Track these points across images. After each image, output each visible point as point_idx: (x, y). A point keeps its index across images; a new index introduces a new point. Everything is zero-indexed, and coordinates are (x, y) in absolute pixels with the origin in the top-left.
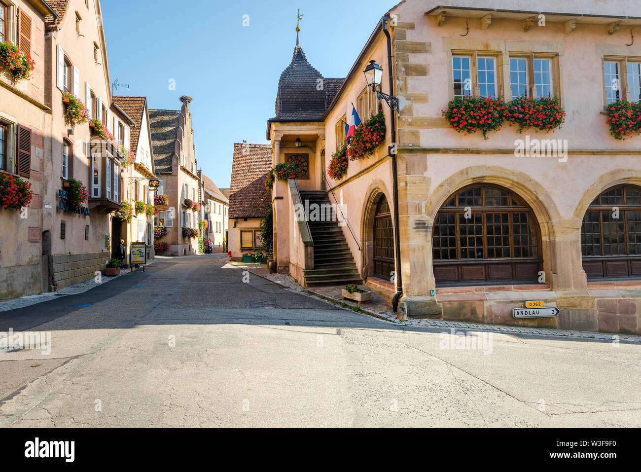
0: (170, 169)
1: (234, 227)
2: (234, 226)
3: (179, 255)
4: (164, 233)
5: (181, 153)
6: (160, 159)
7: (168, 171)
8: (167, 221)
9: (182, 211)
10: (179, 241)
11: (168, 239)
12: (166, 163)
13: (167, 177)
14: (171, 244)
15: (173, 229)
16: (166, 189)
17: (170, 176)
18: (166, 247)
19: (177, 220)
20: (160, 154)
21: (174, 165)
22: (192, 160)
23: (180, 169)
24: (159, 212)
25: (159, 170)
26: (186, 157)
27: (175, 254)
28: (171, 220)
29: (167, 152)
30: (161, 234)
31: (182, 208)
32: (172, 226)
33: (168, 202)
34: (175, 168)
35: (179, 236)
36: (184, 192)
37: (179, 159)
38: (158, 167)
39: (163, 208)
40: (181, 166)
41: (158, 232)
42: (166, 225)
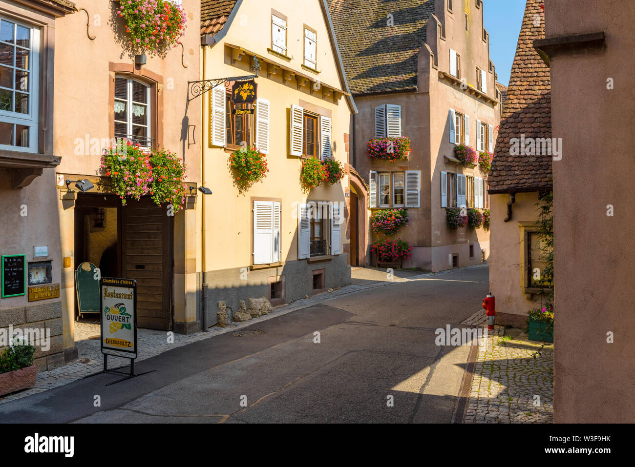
0: (414, 81)
1: (506, 221)
2: (506, 216)
3: (433, 270)
4: (400, 220)
5: (441, 43)
6: (400, 62)
7: (408, 86)
8: (409, 194)
9: (443, 172)
10: (433, 239)
11: (410, 234)
12: (410, 69)
13: (408, 97)
14: (416, 245)
15: (420, 212)
16: (405, 123)
17: (413, 96)
18: (404, 252)
19: (429, 191)
20: (401, 52)
21: (422, 69)
22: (477, 63)
23: (438, 78)
24: (394, 174)
25: (393, 84)
26: (460, 54)
27: (424, 268)
28: (416, 192)
29: (416, 46)
30: (394, 223)
31: (446, 166)
32: (419, 206)
33: (409, 152)
34: (423, 75)
35: (433, 228)
36: (451, 131)
37: (432, 56)
38: (393, 79)
39: (401, 167)
40: (440, 72)
41: (390, 219)
42: (406, 204)
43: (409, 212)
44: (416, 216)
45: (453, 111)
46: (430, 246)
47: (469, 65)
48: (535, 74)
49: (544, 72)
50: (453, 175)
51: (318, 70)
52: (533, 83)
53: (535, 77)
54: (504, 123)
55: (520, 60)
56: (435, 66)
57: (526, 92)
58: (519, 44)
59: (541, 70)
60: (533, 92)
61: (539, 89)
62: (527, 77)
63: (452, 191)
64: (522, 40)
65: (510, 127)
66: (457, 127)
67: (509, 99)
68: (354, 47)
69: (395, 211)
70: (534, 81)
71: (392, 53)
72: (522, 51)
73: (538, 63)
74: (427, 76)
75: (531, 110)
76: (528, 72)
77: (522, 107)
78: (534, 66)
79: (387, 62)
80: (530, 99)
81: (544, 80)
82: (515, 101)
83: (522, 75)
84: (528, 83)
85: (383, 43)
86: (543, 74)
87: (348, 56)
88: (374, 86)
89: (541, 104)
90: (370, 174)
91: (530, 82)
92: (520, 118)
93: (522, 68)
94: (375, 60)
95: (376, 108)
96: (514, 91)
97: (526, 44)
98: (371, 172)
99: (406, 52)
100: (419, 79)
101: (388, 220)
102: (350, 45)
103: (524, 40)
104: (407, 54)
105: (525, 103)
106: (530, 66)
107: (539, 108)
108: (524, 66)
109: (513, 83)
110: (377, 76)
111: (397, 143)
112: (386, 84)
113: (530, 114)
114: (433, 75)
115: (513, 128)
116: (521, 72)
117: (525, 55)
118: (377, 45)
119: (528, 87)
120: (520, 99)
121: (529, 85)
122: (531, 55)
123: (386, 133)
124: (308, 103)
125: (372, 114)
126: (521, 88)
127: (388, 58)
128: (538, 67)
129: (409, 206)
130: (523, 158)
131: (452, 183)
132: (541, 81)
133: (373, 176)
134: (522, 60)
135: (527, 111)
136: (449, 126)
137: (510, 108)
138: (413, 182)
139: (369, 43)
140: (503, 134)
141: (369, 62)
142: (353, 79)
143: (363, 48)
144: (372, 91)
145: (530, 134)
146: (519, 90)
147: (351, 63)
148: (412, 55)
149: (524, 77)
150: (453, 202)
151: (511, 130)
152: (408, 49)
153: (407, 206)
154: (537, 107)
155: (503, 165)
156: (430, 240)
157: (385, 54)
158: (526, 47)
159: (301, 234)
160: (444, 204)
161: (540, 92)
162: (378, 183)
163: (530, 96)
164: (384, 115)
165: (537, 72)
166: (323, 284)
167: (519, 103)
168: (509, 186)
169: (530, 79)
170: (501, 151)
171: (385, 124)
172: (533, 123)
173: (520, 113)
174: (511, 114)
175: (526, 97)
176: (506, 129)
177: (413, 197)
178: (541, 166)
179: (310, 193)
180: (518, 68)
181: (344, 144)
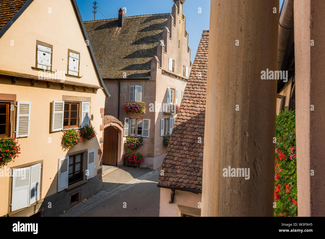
0: (149, 74)
1: (170, 203)
2: (170, 200)
3: (154, 169)
4: (139, 144)
5: (164, 56)
6: (144, 63)
7: (146, 76)
8: (144, 130)
9: (162, 119)
10: (155, 153)
11: (144, 150)
12: (148, 67)
13: (146, 82)
14: (147, 156)
15: (149, 140)
16: (144, 95)
17: (148, 82)
18: (140, 160)
19: (154, 130)
20: (145, 58)
21: (153, 69)
22: (184, 63)
23: (161, 73)
24: (138, 119)
25: (139, 74)
26: (175, 60)
27: (150, 168)
28: (148, 130)
29: (152, 55)
30: (136, 145)
31: (164, 116)
32: (149, 137)
33: (145, 110)
34: (153, 72)
35: (155, 148)
36: (168, 98)
37: (159, 62)
38: (139, 72)
39: (141, 117)
40: (162, 70)
41: (133, 142)
42: (143, 135)
43: (144, 139)
44: (147, 141)
45: (169, 88)
46: (153, 157)
47: (179, 65)
48: (198, 96)
49: (204, 95)
50: (168, 119)
51: (80, 76)
52: (196, 102)
53: (197, 98)
54: (175, 129)
55: (190, 85)
56: (160, 67)
57: (191, 108)
58: (191, 74)
59: (202, 93)
60: (195, 109)
61: (199, 107)
62: (193, 97)
63: (168, 126)
64: (193, 71)
65: (179, 133)
66: (172, 95)
67: (180, 112)
68: (123, 53)
69: (137, 139)
70: (197, 101)
71: (141, 58)
72: (192, 79)
73: (201, 88)
74: (155, 72)
75: (193, 122)
76: (194, 94)
77: (188, 119)
78: (198, 90)
79: (138, 63)
80: (193, 114)
81: (203, 101)
82: (184, 114)
83: (190, 95)
84: (193, 102)
85: (137, 52)
86: (203, 96)
87: (120, 58)
88: (130, 75)
89: (199, 118)
90: (125, 120)
91: (194, 101)
92: (185, 127)
93: (190, 91)
94: (133, 61)
95: (130, 86)
96: (184, 106)
97: (195, 74)
98: (126, 119)
99: (147, 58)
100: (151, 74)
101: (133, 144)
102: (122, 52)
103: (194, 71)
104: (148, 59)
105: (190, 116)
106: (195, 89)
107: (198, 121)
108: (192, 89)
109: (184, 101)
110: (132, 70)
111: (139, 105)
112: (136, 75)
113: (192, 124)
114: (159, 71)
115: (180, 134)
116: (190, 93)
117: (194, 82)
118: (135, 53)
119: (193, 105)
120: (187, 113)
121: (193, 103)
122: (197, 82)
123: (134, 99)
124: (70, 96)
125: (128, 89)
126: (189, 105)
127: (139, 61)
128: (200, 91)
129: (144, 137)
130: (184, 159)
131: (167, 122)
132: (201, 101)
133: (127, 121)
134: (191, 85)
135: (190, 123)
136: (167, 95)
137: (180, 119)
138: (146, 125)
139: (131, 52)
140: (174, 138)
141: (129, 62)
142: (121, 70)
143: (127, 54)
144: (129, 78)
145: (190, 140)
146: (187, 106)
147: (121, 61)
148: (150, 60)
149: (191, 97)
150: (167, 132)
151: (179, 135)
152: (149, 56)
153: (143, 136)
154: (197, 120)
155: (170, 163)
156: (154, 154)
157: (138, 58)
158: (195, 76)
159: (60, 177)
160: (162, 134)
161: (199, 109)
162: (130, 123)
163: (193, 112)
164: (134, 90)
165: (200, 95)
166: (79, 199)
167: (186, 116)
168: (171, 183)
169: (195, 99)
170: (171, 151)
171: (134, 95)
172: (193, 132)
173: (186, 123)
174: (180, 123)
175: (191, 112)
176: (176, 134)
177: (146, 132)
178: (195, 168)
179: (69, 150)
180: (188, 90)
181: (101, 114)
